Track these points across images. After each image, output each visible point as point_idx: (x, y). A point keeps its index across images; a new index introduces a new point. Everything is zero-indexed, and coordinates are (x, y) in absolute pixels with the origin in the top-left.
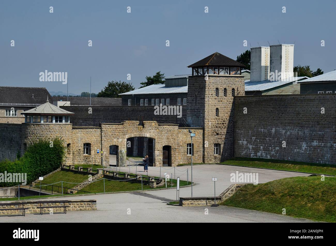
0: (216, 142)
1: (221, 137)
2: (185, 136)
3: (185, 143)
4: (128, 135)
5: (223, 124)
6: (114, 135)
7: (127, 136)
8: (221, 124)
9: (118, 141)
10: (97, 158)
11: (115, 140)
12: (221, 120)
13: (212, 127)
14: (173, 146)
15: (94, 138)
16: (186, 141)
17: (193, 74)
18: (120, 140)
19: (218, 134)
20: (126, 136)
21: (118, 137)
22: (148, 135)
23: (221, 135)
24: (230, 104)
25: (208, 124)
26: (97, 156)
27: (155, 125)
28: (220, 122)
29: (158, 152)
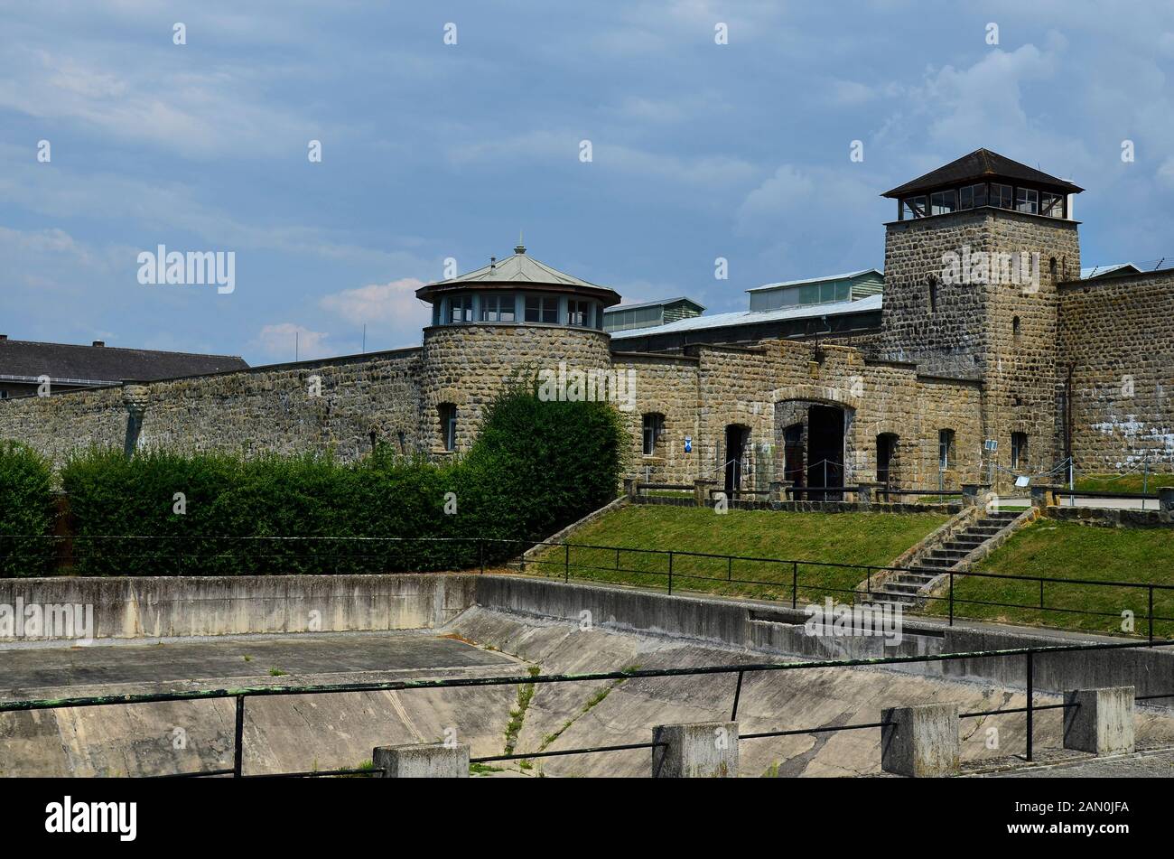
0: (1017, 429)
1: (1029, 412)
2: (933, 405)
3: (934, 428)
4: (778, 391)
5: (1032, 368)
6: (736, 388)
7: (776, 395)
8: (1026, 369)
9: (750, 410)
10: (684, 471)
11: (741, 406)
12: (1026, 357)
13: (1005, 378)
14: (906, 435)
15: (676, 394)
16: (935, 422)
17: (901, 216)
18: (756, 407)
19: (1019, 402)
20: (773, 393)
21: (749, 396)
22: (835, 394)
23: (1027, 404)
24: (1045, 305)
25: (995, 366)
26: (686, 462)
27: (854, 362)
28: (1024, 364)
29: (864, 453)
